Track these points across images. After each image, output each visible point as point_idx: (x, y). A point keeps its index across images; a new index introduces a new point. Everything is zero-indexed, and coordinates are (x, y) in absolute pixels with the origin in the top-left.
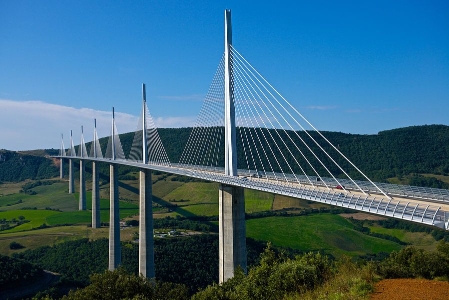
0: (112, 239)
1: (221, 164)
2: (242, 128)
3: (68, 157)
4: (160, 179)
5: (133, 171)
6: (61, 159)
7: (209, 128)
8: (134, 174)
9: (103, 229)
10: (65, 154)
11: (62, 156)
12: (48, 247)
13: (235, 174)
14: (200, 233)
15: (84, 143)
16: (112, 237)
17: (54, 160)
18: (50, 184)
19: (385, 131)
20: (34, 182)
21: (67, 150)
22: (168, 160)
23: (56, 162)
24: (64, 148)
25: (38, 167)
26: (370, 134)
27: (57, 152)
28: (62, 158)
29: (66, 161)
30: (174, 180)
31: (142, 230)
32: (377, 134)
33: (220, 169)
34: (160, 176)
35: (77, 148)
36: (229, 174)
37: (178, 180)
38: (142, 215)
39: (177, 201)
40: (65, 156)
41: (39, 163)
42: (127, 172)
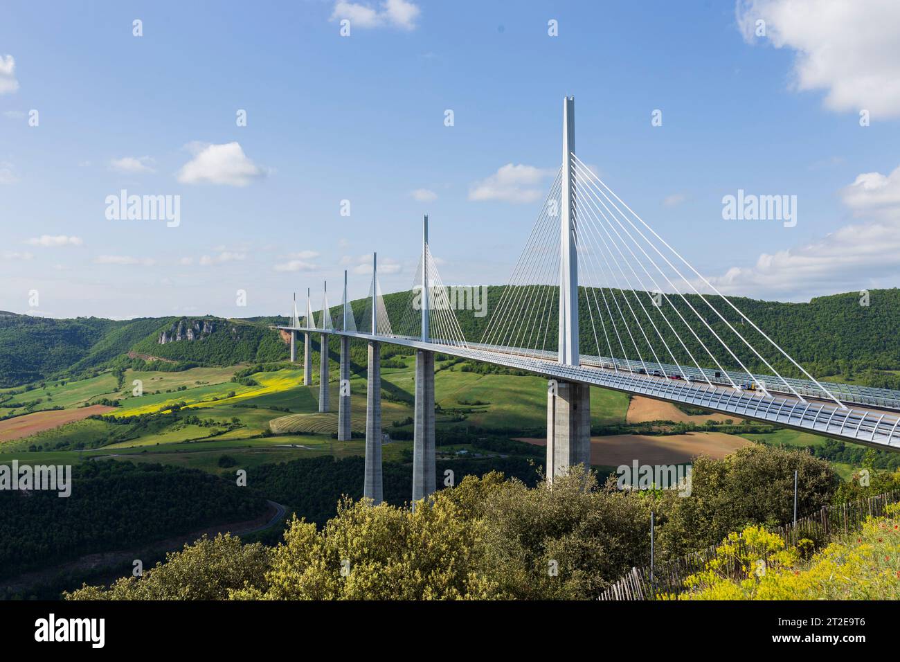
0: (369, 459)
1: (552, 346)
2: (589, 290)
3: (302, 329)
4: (444, 368)
5: (401, 353)
6: (292, 333)
7: (532, 287)
8: (402, 358)
9: (355, 444)
10: (298, 323)
11: (293, 328)
12: (274, 465)
13: (575, 361)
14: (507, 456)
15: (327, 308)
16: (369, 455)
17: (282, 333)
18: (276, 370)
19: (823, 297)
20: (254, 366)
21: (301, 319)
22: (462, 338)
23: (285, 336)
24: (297, 316)
25: (258, 344)
26: (797, 303)
27: (286, 321)
28: (294, 331)
29: (300, 335)
30: (465, 370)
31: (418, 447)
32: (809, 302)
33: (551, 354)
34: (445, 363)
35: (317, 316)
36: (565, 362)
37: (471, 371)
38: (418, 423)
39: (469, 404)
40: (298, 328)
41: (260, 338)
42: (391, 355)
